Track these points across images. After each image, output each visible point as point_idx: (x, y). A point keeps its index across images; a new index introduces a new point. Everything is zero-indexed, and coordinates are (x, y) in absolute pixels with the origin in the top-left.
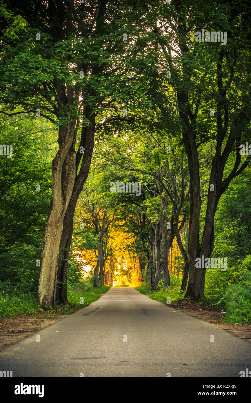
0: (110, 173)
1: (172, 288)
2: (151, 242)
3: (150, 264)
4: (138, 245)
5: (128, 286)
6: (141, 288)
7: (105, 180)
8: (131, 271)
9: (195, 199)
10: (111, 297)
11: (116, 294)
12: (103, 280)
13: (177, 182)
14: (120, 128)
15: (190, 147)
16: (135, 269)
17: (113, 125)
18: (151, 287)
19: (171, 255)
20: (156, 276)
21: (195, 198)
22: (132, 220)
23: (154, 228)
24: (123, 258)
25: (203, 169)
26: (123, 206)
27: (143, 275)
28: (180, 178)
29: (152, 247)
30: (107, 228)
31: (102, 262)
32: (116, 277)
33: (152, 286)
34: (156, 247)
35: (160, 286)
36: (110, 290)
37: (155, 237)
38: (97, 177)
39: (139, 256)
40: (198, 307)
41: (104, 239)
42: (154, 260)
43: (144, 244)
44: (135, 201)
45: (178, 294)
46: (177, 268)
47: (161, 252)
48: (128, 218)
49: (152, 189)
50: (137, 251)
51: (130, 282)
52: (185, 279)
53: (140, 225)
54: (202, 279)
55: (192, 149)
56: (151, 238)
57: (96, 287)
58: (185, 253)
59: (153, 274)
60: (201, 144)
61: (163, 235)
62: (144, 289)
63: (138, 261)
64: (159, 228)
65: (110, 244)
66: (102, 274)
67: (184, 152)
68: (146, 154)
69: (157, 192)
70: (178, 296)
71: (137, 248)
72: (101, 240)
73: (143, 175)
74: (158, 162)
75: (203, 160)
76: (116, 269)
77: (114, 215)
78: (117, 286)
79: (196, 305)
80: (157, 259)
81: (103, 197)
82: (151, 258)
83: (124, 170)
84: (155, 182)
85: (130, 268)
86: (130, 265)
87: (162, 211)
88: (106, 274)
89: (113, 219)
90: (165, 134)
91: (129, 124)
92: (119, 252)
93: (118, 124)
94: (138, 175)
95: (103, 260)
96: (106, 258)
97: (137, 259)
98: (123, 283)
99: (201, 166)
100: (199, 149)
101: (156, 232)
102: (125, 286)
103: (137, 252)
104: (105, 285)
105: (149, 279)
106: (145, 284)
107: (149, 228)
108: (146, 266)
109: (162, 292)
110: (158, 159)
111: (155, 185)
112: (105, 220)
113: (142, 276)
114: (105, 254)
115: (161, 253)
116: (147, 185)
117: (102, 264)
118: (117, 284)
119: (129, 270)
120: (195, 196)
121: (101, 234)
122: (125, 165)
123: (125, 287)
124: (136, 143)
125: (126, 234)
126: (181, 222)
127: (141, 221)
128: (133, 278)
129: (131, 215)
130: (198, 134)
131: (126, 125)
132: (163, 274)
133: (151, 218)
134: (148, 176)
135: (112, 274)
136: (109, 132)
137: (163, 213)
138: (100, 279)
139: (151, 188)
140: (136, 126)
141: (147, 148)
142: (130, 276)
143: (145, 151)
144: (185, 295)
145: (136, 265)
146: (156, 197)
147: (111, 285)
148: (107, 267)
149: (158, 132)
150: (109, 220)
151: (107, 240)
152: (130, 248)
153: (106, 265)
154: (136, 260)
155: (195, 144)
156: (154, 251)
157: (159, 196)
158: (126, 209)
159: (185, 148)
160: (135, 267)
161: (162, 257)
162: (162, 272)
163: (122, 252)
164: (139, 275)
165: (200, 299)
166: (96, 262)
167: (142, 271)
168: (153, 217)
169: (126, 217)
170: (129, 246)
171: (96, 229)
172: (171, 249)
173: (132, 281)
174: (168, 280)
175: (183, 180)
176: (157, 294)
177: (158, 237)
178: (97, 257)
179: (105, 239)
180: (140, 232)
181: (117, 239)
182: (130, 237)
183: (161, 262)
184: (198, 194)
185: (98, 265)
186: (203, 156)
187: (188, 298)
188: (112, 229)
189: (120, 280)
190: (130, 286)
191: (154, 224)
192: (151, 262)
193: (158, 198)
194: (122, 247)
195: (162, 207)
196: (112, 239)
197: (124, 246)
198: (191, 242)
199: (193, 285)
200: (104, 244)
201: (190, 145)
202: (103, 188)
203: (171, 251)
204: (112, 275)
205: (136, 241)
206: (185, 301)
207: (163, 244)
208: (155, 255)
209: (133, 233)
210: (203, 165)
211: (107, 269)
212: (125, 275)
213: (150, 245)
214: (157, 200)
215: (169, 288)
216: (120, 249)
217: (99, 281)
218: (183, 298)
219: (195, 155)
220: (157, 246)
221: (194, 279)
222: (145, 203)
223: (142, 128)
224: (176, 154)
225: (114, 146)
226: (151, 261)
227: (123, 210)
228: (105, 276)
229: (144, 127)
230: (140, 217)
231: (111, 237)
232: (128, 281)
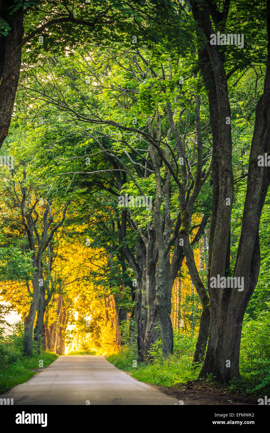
0: (55, 129)
1: (178, 357)
2: (137, 266)
3: (135, 310)
4: (114, 272)
5: (94, 353)
6: (119, 358)
7: (46, 142)
8: (99, 324)
9: (222, 182)
10: (57, 376)
11: (68, 369)
12: (44, 342)
13: (190, 146)
14: (72, 39)
15: (213, 78)
16: (108, 320)
17: (58, 32)
18: (137, 356)
19: (180, 292)
20: (146, 334)
21: (221, 180)
22: (102, 222)
23: (144, 239)
24: (84, 298)
25: (241, 122)
26: (84, 193)
27: (122, 332)
28: (195, 138)
29: (140, 276)
30: (51, 238)
31: (42, 306)
32: (71, 336)
33: (139, 354)
34: (147, 277)
35: (153, 354)
36: (57, 360)
37: (145, 257)
38: (31, 137)
39: (114, 293)
40: (225, 395)
41: (45, 260)
42: (143, 303)
43: (125, 269)
44: (107, 184)
45: (188, 369)
46: (191, 318)
47: (157, 286)
48: (94, 218)
49: (140, 161)
50: (111, 283)
51: (98, 345)
52: (201, 339)
53: (117, 233)
54: (235, 341)
55: (216, 81)
56: (139, 258)
57: (27, 355)
58: (202, 289)
59: (141, 331)
60: (236, 72)
61: (161, 253)
62: (124, 359)
63: (113, 303)
64: (154, 238)
65: (58, 269)
66: (40, 328)
67: (201, 87)
68: (129, 91)
69: (150, 167)
70: (188, 373)
71: (112, 278)
72: (40, 261)
73: (122, 132)
74: (150, 107)
75: (241, 103)
76: (70, 319)
77: (64, 212)
78: (72, 353)
79: (222, 392)
80: (150, 300)
81: (42, 177)
82: (137, 298)
83: (84, 123)
84: (146, 146)
85: (99, 318)
86: (98, 312)
87: (160, 205)
88: (49, 330)
89: (63, 220)
90: (163, 51)
91: (91, 30)
92: (75, 286)
93: (69, 30)
94: (111, 133)
95: (42, 301)
96: (49, 297)
97: (111, 300)
98: (85, 347)
99: (238, 115)
100: (230, 82)
101: (147, 245)
102: (87, 353)
103: (110, 287)
104: (47, 351)
105: (134, 341)
106: (126, 349)
107: (134, 239)
108: (129, 315)
109: (158, 366)
110: (150, 101)
111: (146, 152)
112: (48, 221)
113: (122, 335)
114: (48, 289)
115: (156, 289)
116: (129, 153)
117: (41, 310)
118: (73, 350)
119: (97, 322)
120: (222, 176)
121: (40, 249)
122: (86, 112)
123: (88, 356)
124: (110, 69)
125: (90, 249)
126: (198, 226)
127: (118, 224)
128: (103, 338)
129: (100, 212)
130: (229, 52)
131: (85, 33)
132: (161, 330)
133: (138, 218)
134: (131, 135)
135: (61, 329)
136: (51, 45)
137: (162, 208)
138: (36, 339)
139: (139, 158)
140: (104, 34)
141: (132, 78)
142: (97, 334)
143: (127, 85)
144: (202, 372)
145: (110, 312)
146: (148, 176)
147: (60, 352)
148: (52, 315)
149: (150, 47)
150: (55, 221)
151: (52, 261)
152: (97, 279)
153: (49, 311)
154: (111, 302)
155: (223, 71)
156: (144, 284)
157: (153, 175)
158: (88, 200)
159: (203, 78)
160: (107, 316)
161: (158, 297)
162: (159, 327)
163: (81, 285)
164: (115, 333)
165: (231, 379)
166: (29, 306)
167: (120, 324)
168: (142, 217)
169: (88, 217)
170: (94, 274)
171: (30, 239)
172: (180, 280)
173: (101, 344)
174: (170, 342)
175: (200, 143)
176: (148, 370)
177: (151, 256)
178: (31, 295)
179: (47, 259)
180: (117, 246)
181: (71, 259)
182: (97, 257)
183: (157, 307)
184: (227, 171)
185: (31, 312)
186: (241, 96)
187: (207, 377)
188: (62, 239)
189: (79, 341)
190: (98, 354)
191: (144, 231)
192: (139, 306)
193: (152, 179)
194: (81, 276)
195: (160, 196)
196: (62, 259)
197: (86, 275)
198: (213, 267)
199: (217, 352)
200: (46, 269)
201: (212, 73)
202: (42, 157)
203: (180, 284)
204: (63, 331)
205: (109, 265)
206: (201, 385)
207: (161, 270)
208: (146, 293)
209: (102, 249)
210: (241, 113)
211: (52, 319)
212: (87, 332)
213: (136, 272)
214: (151, 182)
215: (172, 357)
216: (77, 279)
217: (34, 344)
218: (196, 378)
219: (222, 93)
220: (150, 274)
221: (219, 339)
222: (126, 188)
223: (117, 39)
224: (186, 91)
225: (66, 73)
226: (138, 304)
227: (82, 201)
228: (48, 333)
229: (122, 36)
230: (118, 216)
231: (61, 257)
232: (94, 344)
